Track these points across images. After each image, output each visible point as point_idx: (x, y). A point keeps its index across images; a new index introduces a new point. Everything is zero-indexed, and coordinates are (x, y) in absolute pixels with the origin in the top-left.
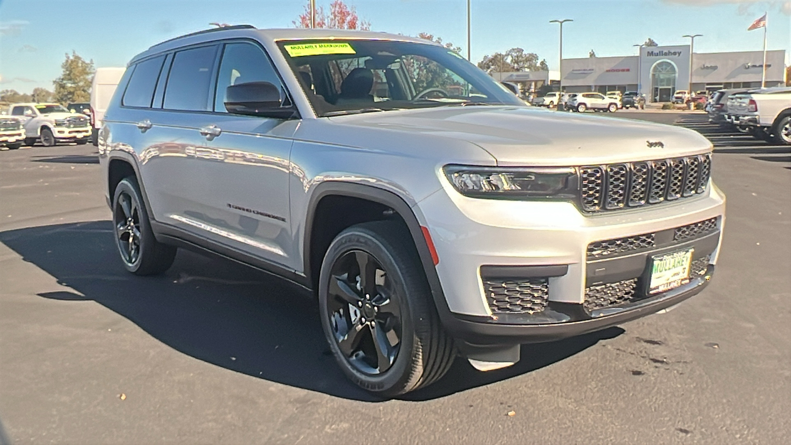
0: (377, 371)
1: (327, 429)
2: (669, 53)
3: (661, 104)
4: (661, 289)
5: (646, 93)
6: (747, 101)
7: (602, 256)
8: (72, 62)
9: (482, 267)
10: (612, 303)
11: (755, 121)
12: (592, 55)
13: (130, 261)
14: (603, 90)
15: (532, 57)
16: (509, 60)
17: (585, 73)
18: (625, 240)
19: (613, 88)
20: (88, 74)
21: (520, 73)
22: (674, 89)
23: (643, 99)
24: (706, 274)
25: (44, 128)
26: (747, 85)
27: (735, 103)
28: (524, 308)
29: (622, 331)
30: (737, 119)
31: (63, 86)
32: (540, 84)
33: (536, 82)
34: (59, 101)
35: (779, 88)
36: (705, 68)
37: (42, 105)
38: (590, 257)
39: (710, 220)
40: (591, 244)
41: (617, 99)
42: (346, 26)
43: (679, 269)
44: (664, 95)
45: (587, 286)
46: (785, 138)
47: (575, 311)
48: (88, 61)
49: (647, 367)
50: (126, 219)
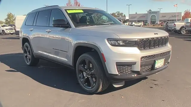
0: (91, 88)
1: (79, 101)
2: (155, 13)
3: (153, 25)
4: (157, 68)
5: (149, 22)
6: (173, 24)
7: (144, 60)
8: (9, 14)
9: (116, 63)
10: (146, 71)
11: (175, 29)
12: (136, 13)
13: (28, 62)
14: (139, 21)
15: (122, 14)
16: (116, 14)
17: (134, 18)
18: (149, 56)
19: (141, 21)
20: (13, 17)
21: (119, 17)
22: (156, 21)
23: (148, 24)
24: (167, 64)
25: (3, 31)
26: (173, 20)
27: (171, 25)
28: (126, 72)
29: (147, 78)
30: (171, 28)
31: (7, 20)
32: (124, 20)
33: (123, 19)
34: (6, 24)
35: (180, 21)
36: (163, 16)
37: (2, 25)
38: (141, 60)
39: (168, 52)
40: (142, 57)
41: (142, 24)
42: (77, 6)
43: (161, 63)
44: (153, 23)
45: (141, 67)
46: (182, 33)
47: (138, 73)
48: (13, 14)
49: (154, 86)
50: (27, 52)
